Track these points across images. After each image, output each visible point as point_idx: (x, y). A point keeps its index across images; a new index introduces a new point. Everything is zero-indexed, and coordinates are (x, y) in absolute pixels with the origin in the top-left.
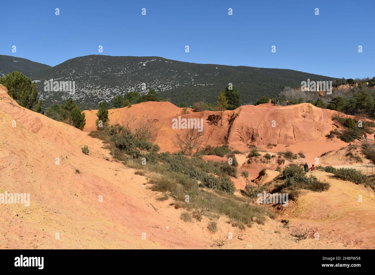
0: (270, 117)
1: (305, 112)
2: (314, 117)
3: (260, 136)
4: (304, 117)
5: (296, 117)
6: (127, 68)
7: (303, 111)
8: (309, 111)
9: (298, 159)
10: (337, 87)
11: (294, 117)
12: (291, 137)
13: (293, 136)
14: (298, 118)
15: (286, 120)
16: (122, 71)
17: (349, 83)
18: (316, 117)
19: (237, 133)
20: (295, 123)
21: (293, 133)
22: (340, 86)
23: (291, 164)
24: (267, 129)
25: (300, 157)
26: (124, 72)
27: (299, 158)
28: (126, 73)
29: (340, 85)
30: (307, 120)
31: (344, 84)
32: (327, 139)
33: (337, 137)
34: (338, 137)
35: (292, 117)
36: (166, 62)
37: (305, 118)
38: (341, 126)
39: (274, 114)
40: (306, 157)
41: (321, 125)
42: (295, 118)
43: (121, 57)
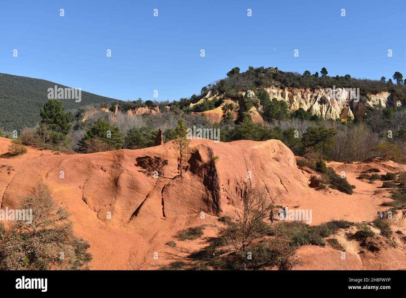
1: (276, 153)
4: (276, 159)
7: (273, 151)
8: (281, 151)
10: (135, 110)
11: (268, 160)
13: (285, 189)
14: (271, 162)
15: (265, 165)
17: (149, 106)
19: (223, 190)
20: (274, 169)
21: (282, 185)
22: (139, 109)
29: (139, 107)
30: (285, 165)
31: (142, 106)
37: (280, 161)
38: (313, 171)
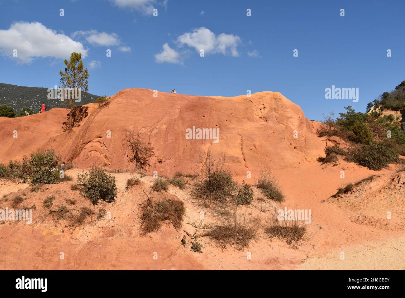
0: (187, 112)
1: (267, 109)
2: (288, 118)
3: (157, 153)
4: (265, 119)
5: (248, 119)
6: (38, 103)
7: (263, 106)
8: (276, 107)
9: (255, 202)
11: (243, 118)
12: (237, 158)
13: (241, 156)
14: (251, 121)
15: (225, 122)
16: (31, 106)
18: (292, 120)
19: (98, 144)
20: (245, 130)
21: (239, 151)
23: (220, 228)
24: (176, 138)
25: (265, 198)
26: (33, 108)
27: (260, 200)
28: (36, 109)
30: (272, 125)
32: (322, 164)
33: (345, 160)
34: (347, 160)
35: (239, 117)
36: (91, 98)
37: (269, 121)
38: (343, 141)
39: (196, 106)
40: (286, 198)
41: (303, 138)
42: (244, 120)
43: (31, 88)
